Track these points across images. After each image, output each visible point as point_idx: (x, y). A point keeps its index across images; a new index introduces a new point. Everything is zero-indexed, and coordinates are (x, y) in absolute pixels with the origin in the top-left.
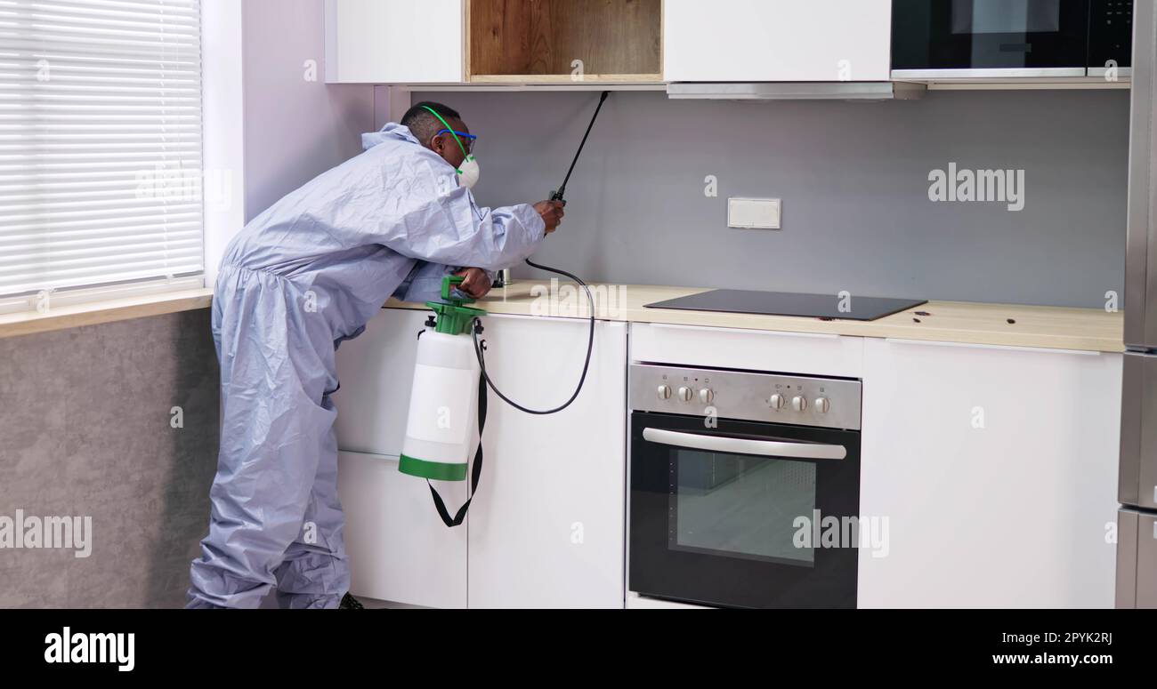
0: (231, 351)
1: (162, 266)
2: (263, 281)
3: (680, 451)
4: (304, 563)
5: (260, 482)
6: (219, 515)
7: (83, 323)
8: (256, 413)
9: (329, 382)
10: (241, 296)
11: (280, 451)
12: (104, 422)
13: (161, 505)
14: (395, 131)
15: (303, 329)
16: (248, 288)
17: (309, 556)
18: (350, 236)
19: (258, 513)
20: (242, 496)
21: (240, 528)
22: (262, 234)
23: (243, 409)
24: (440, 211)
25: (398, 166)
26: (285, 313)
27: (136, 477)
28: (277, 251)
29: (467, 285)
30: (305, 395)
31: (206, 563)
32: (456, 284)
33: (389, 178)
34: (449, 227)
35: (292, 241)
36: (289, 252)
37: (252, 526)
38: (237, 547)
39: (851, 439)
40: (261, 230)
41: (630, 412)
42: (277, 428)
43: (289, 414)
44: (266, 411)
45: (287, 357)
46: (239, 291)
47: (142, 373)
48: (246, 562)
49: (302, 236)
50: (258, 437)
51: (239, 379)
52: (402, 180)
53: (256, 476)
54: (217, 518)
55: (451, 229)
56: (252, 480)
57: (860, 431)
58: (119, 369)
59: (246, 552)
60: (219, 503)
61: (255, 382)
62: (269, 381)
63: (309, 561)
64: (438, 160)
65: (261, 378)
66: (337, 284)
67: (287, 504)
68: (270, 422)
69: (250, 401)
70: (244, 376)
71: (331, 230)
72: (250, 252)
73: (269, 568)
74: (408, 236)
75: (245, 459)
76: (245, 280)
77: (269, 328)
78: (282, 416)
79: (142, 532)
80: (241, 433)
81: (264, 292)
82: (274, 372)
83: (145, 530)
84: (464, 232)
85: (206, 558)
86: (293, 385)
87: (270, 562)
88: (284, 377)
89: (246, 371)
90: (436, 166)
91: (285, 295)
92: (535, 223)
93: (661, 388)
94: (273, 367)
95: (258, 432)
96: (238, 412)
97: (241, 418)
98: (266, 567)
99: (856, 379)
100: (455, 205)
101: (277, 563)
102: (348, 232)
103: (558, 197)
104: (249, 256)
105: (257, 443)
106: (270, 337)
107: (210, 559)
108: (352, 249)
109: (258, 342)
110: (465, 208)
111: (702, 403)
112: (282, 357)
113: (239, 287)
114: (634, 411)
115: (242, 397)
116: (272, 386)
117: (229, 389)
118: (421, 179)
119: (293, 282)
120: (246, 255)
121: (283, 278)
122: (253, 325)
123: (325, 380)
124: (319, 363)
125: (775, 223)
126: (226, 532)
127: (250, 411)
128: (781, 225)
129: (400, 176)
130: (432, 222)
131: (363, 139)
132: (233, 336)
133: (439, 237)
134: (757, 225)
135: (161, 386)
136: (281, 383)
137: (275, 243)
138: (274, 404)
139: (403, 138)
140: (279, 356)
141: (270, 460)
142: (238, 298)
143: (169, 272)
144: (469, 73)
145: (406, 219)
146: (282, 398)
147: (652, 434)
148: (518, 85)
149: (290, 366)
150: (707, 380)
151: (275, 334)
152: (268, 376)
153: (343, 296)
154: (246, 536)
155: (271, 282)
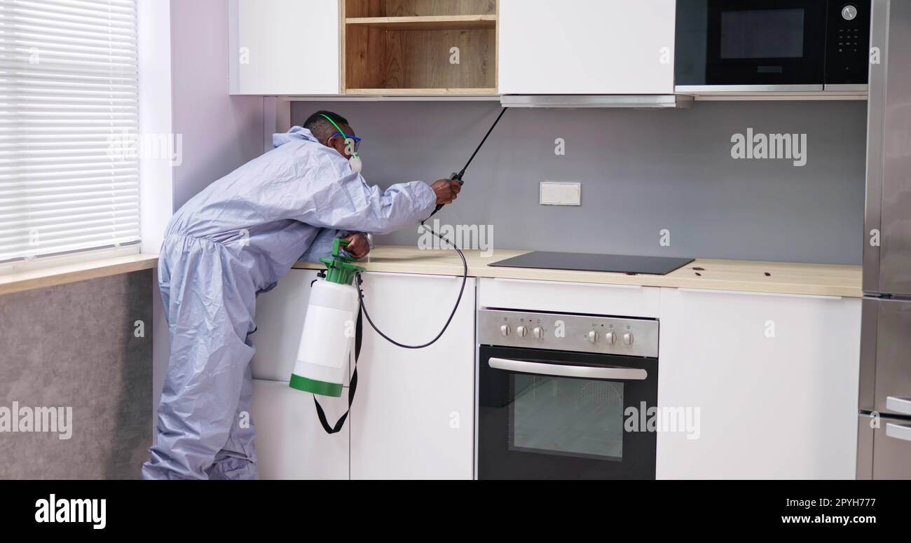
0: (177, 300)
1: (111, 237)
2: (204, 246)
3: (516, 375)
4: (226, 465)
5: (198, 402)
6: (165, 428)
7: (55, 283)
8: (196, 348)
9: (251, 325)
10: (186, 257)
11: (215, 377)
12: (70, 360)
13: (112, 424)
14: (300, 132)
15: (234, 284)
16: (193, 251)
17: (229, 460)
18: (272, 211)
19: (196, 426)
20: (184, 412)
21: (182, 437)
22: (203, 210)
23: (186, 345)
24: (340, 190)
25: (306, 159)
26: (221, 271)
27: (93, 402)
28: (214, 224)
29: (352, 247)
30: (236, 335)
31: (155, 465)
32: (344, 246)
33: (300, 168)
34: (347, 202)
35: (227, 216)
36: (224, 225)
37: (191, 436)
38: (180, 452)
39: (651, 364)
40: (201, 208)
41: (478, 346)
42: (213, 360)
43: (223, 349)
44: (205, 348)
45: (222, 305)
46: (185, 254)
47: (98, 321)
48: (187, 464)
49: (233, 212)
50: (198, 366)
51: (183, 322)
52: (309, 169)
53: (195, 397)
54: (163, 430)
55: (349, 203)
56: (193, 400)
57: (658, 358)
58: (81, 318)
59: (186, 456)
60: (166, 418)
61: (196, 324)
62: (208, 323)
63: (229, 464)
64: (336, 154)
65: (202, 321)
66: (259, 249)
67: (219, 418)
68: (208, 356)
69: (191, 339)
70: (187, 319)
71: (257, 207)
72: (194, 223)
73: (203, 468)
74: (317, 210)
75: (187, 383)
76: (189, 245)
77: (208, 283)
78: (217, 351)
79: (98, 445)
80: (183, 363)
81: (205, 256)
82: (212, 316)
83: (99, 443)
84: (359, 205)
85: (154, 461)
86: (226, 327)
87: (204, 464)
88: (220, 320)
89: (188, 316)
90: (335, 158)
91: (221, 257)
92: (425, 196)
93: (504, 328)
94: (212, 313)
95: (198, 363)
96: (182, 347)
97: (184, 352)
98: (201, 467)
99: (654, 319)
100: (351, 186)
101: (209, 465)
102: (271, 208)
103: (458, 177)
104: (194, 226)
105: (197, 371)
106: (210, 289)
107: (158, 462)
108: (271, 223)
109: (199, 293)
110: (359, 187)
111: (535, 338)
112: (219, 305)
113: (185, 250)
114: (481, 345)
115: (186, 336)
116: (210, 328)
117: (175, 329)
118: (324, 167)
119: (227, 248)
120: (189, 227)
121: (219, 244)
122: (194, 280)
123: (248, 323)
124: (246, 311)
125: (576, 201)
126: (172, 440)
127: (191, 347)
128: (581, 202)
129: (307, 167)
130: (335, 199)
131: (274, 138)
132: (179, 288)
133: (340, 210)
134: (562, 203)
135: (112, 330)
136: (217, 325)
137: (213, 217)
138: (212, 341)
139: (306, 138)
140: (216, 304)
141: (207, 384)
142: (184, 259)
143: (117, 241)
144: (344, 88)
145: (314, 197)
146: (218, 336)
147: (495, 362)
148: (377, 96)
149: (224, 312)
150: (539, 321)
151: (212, 288)
152: (206, 319)
153: (262, 257)
154: (187, 444)
155: (210, 247)
